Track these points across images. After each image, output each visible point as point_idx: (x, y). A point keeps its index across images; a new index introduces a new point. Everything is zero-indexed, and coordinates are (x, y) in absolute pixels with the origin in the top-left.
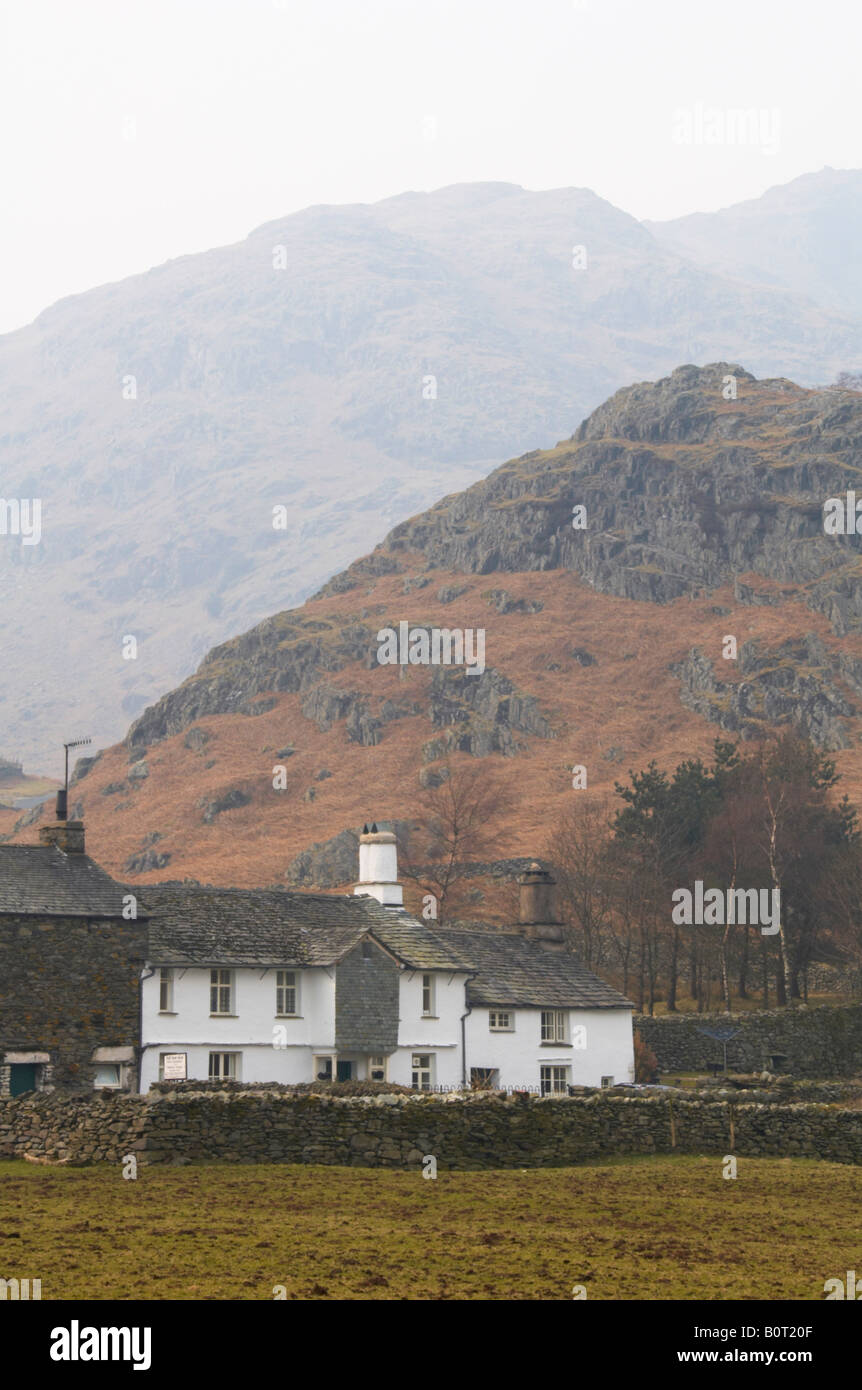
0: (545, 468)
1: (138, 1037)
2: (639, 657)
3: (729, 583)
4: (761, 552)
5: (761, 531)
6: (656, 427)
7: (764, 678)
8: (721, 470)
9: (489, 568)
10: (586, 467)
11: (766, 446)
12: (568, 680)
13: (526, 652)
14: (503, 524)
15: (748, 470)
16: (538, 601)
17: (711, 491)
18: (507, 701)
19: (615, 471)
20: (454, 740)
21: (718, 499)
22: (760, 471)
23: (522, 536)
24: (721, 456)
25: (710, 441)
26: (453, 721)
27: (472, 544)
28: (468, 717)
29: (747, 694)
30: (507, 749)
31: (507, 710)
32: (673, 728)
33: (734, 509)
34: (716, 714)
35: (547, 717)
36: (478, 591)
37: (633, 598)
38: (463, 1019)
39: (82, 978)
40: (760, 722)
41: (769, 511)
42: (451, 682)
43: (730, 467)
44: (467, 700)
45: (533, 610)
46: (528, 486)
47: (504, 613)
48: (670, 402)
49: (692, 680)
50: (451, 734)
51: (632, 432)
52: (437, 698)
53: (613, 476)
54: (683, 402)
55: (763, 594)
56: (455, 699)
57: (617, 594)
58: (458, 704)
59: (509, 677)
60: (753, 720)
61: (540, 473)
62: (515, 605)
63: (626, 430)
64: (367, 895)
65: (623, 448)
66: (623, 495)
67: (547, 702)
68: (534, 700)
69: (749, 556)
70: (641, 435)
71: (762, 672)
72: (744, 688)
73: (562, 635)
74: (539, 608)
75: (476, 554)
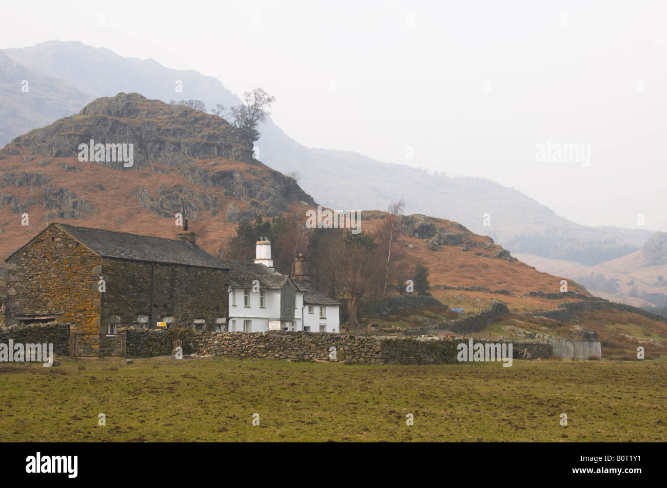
0: (77, 123)
1: (228, 314)
2: (121, 188)
3: (149, 166)
4: (160, 156)
5: (160, 149)
6: (118, 112)
7: (168, 197)
8: (144, 128)
9: (58, 155)
10: (93, 123)
11: (159, 121)
12: (97, 195)
13: (79, 185)
14: (62, 140)
15: (155, 128)
16: (80, 168)
17: (141, 135)
18: (77, 201)
19: (105, 125)
20: (57, 214)
21: (144, 138)
22: (159, 129)
23: (70, 145)
24: (144, 123)
25: (139, 118)
26: (54, 207)
27: (50, 146)
28: (60, 206)
29: (163, 202)
30: (78, 218)
31: (76, 204)
32: (138, 213)
33: (149, 141)
34: (152, 209)
35: (92, 207)
36: (55, 163)
37: (114, 168)
38: (303, 309)
39: (213, 291)
40: (168, 212)
41: (162, 143)
42: (51, 193)
43: (147, 127)
44: (59, 200)
45: (78, 170)
46: (71, 128)
47: (67, 171)
48: (123, 104)
49: (142, 197)
50: (56, 211)
51: (109, 112)
52: (46, 199)
53: (104, 127)
54: (128, 104)
55: (163, 170)
56: (54, 200)
57: (108, 167)
58: (56, 201)
59: (75, 193)
60: (166, 211)
61: (75, 124)
62: (71, 169)
63: (107, 112)
64: (261, 264)
65: (107, 118)
66: (108, 134)
67: (91, 202)
68: (87, 201)
69: (156, 157)
70: (113, 114)
71: (167, 195)
72: (161, 200)
73: (92, 179)
74: (81, 170)
75: (52, 150)
